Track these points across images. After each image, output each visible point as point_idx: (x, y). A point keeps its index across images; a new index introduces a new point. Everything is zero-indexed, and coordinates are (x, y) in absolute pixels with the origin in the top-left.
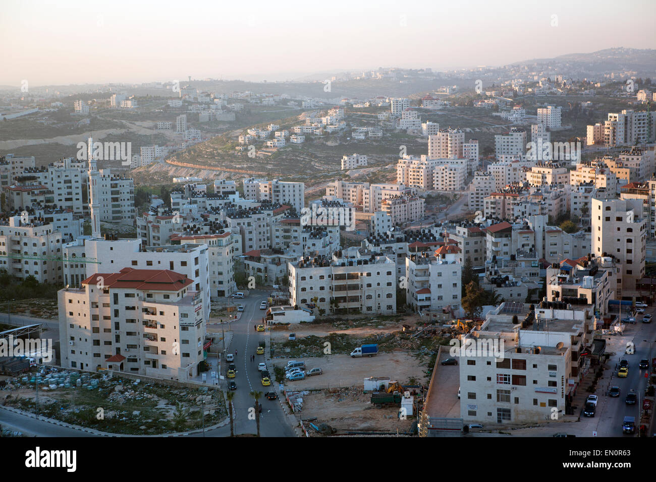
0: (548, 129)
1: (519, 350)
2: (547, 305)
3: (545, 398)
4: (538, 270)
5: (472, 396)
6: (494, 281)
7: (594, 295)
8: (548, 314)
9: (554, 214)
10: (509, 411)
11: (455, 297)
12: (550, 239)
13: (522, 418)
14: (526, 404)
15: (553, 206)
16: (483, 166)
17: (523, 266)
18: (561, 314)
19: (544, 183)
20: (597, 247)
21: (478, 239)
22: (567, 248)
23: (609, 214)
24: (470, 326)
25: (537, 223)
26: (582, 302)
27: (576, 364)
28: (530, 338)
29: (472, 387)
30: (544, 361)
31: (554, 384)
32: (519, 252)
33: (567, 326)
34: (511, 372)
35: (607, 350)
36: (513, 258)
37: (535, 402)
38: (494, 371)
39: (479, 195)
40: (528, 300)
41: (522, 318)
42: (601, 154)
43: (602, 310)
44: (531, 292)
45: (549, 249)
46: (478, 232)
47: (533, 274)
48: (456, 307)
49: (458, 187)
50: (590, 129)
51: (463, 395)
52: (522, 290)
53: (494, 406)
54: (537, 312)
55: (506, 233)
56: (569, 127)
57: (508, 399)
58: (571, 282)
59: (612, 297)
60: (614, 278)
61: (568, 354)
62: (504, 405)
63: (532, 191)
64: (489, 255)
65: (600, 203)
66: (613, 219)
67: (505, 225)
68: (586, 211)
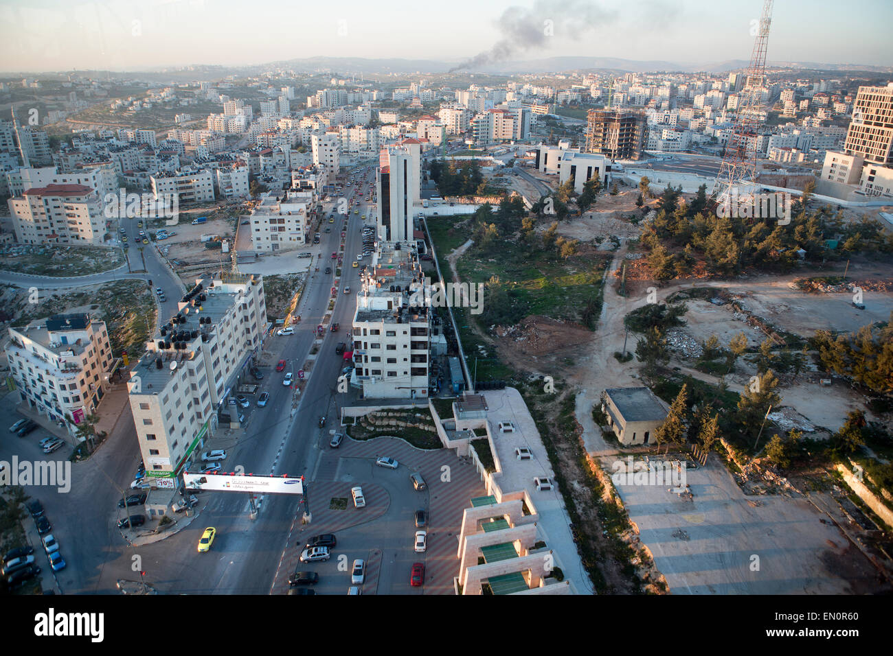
0: (288, 99)
1: (281, 214)
2: (293, 191)
3: (295, 237)
4: (287, 173)
5: (258, 239)
6: (265, 180)
7: (316, 184)
8: (294, 195)
9: (294, 143)
10: (277, 245)
11: (245, 189)
12: (293, 157)
13: (284, 247)
14: (286, 240)
15: (293, 140)
16: (255, 119)
17: (280, 171)
18: (300, 194)
19: (288, 127)
20: (316, 160)
21: (255, 158)
22: (301, 161)
23: (320, 142)
24: (255, 204)
25: (285, 148)
26: (310, 187)
27: (309, 219)
28: (286, 208)
29: (258, 234)
30: (293, 218)
31: (299, 229)
32: (277, 164)
33: (304, 200)
34: (277, 225)
35: (324, 210)
36: (274, 167)
37: (290, 239)
38: (269, 225)
39: (254, 135)
40: (284, 189)
41: (281, 198)
42: (315, 112)
43: (320, 191)
44: (285, 184)
45: (292, 162)
46: (255, 155)
47: (285, 175)
48: (247, 195)
49: (242, 131)
50: (309, 99)
51: (254, 239)
52: (280, 183)
53: (270, 243)
54: (288, 194)
55: (270, 154)
56: (299, 98)
57: (277, 239)
58: (304, 178)
59: (325, 184)
60: (325, 175)
61: (305, 214)
62: (275, 242)
63: (282, 132)
64: (262, 166)
65: (316, 137)
66: (323, 145)
67: (269, 150)
68: (309, 141)
